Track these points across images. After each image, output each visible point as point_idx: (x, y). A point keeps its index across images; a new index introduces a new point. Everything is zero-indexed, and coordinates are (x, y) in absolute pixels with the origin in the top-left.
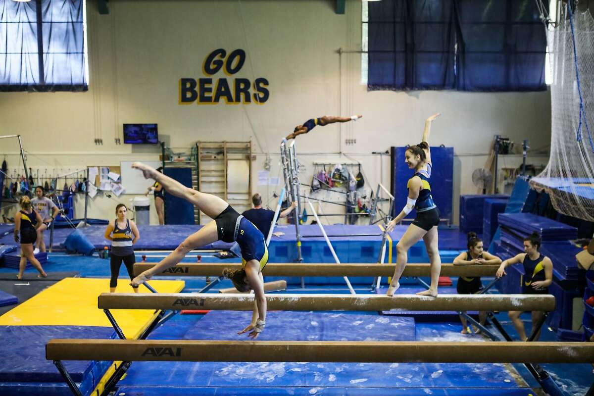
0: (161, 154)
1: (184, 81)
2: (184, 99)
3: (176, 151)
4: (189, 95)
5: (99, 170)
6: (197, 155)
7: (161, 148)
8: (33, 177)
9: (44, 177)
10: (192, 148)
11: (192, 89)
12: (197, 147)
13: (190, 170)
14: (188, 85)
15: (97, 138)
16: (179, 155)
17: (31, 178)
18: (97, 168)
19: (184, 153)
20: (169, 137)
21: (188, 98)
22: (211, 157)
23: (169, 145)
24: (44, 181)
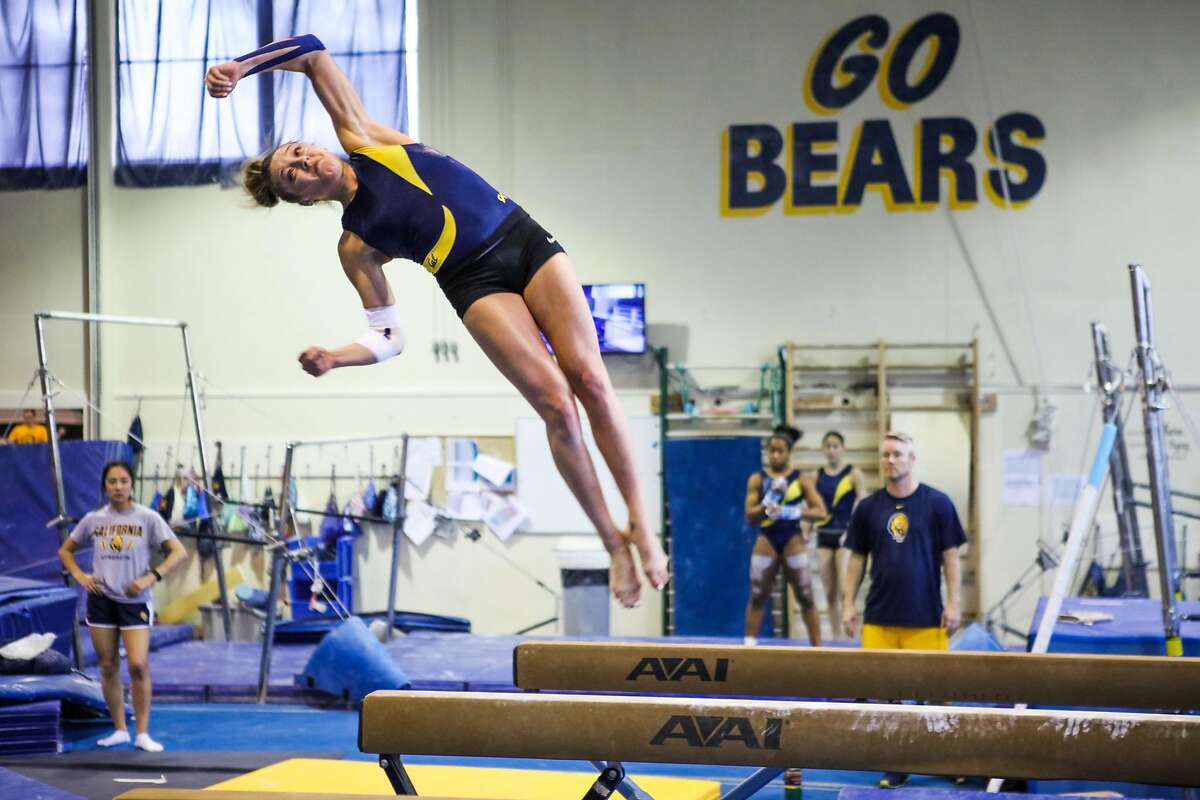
0: (657, 392)
1: (739, 135)
2: (740, 199)
3: (706, 380)
4: (755, 182)
5: (444, 447)
6: (783, 393)
7: (656, 373)
8: (226, 472)
9: (262, 472)
10: (764, 370)
11: (766, 163)
12: (783, 364)
13: (757, 441)
14: (754, 149)
15: (439, 338)
16: (719, 395)
17: (219, 477)
18: (437, 443)
19: (734, 388)
20: (682, 332)
21: (755, 195)
22: (830, 399)
23: (684, 358)
24: (263, 486)
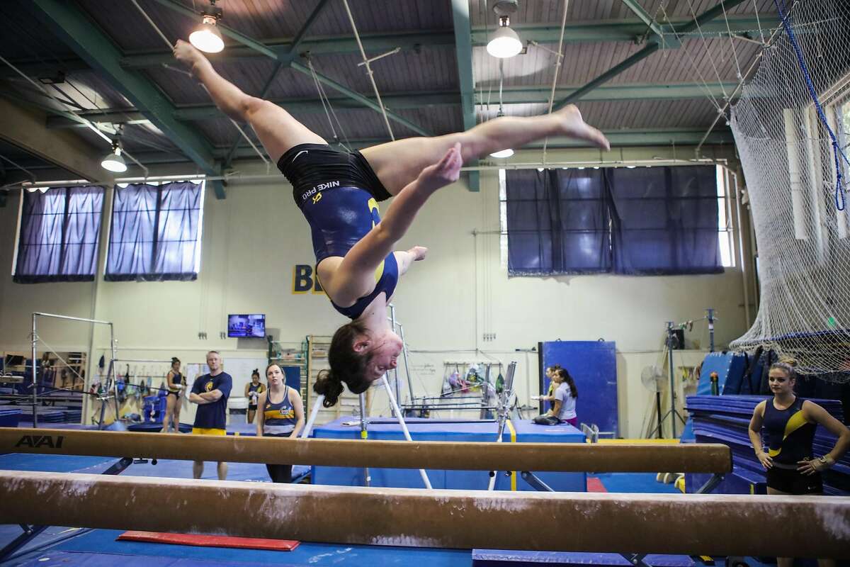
0: (268, 350)
1: (299, 268)
2: (298, 288)
3: (285, 347)
4: (303, 283)
5: (200, 367)
6: (308, 352)
7: (268, 345)
8: (130, 374)
9: (141, 375)
10: (302, 343)
11: (307, 277)
12: (308, 342)
13: (299, 368)
14: (303, 273)
15: (201, 331)
16: (289, 352)
17: (127, 376)
18: (197, 366)
19: (294, 350)
20: (278, 331)
21: (303, 287)
22: (324, 354)
23: (278, 340)
24: (141, 379)
